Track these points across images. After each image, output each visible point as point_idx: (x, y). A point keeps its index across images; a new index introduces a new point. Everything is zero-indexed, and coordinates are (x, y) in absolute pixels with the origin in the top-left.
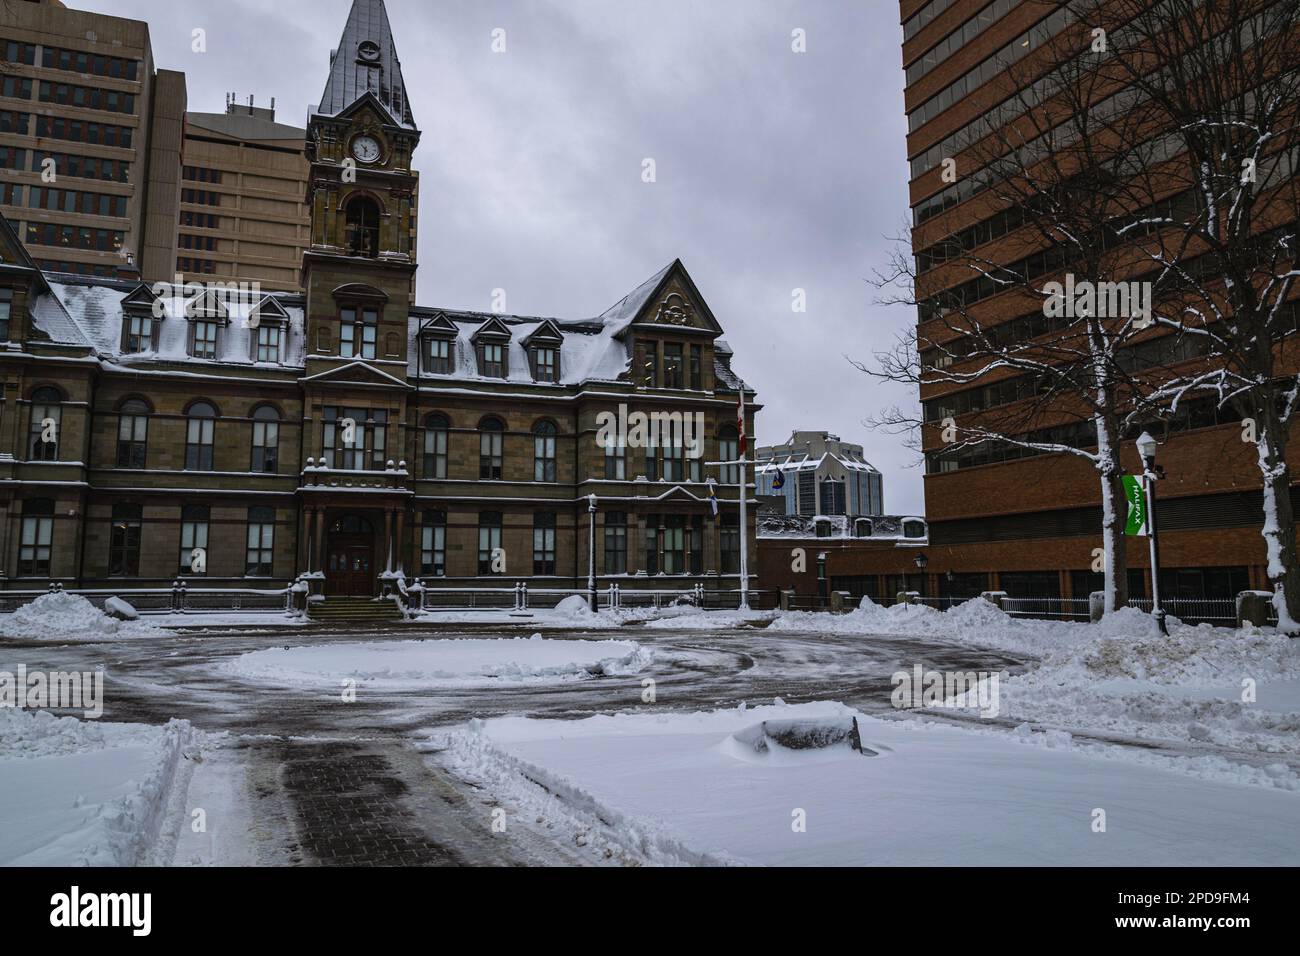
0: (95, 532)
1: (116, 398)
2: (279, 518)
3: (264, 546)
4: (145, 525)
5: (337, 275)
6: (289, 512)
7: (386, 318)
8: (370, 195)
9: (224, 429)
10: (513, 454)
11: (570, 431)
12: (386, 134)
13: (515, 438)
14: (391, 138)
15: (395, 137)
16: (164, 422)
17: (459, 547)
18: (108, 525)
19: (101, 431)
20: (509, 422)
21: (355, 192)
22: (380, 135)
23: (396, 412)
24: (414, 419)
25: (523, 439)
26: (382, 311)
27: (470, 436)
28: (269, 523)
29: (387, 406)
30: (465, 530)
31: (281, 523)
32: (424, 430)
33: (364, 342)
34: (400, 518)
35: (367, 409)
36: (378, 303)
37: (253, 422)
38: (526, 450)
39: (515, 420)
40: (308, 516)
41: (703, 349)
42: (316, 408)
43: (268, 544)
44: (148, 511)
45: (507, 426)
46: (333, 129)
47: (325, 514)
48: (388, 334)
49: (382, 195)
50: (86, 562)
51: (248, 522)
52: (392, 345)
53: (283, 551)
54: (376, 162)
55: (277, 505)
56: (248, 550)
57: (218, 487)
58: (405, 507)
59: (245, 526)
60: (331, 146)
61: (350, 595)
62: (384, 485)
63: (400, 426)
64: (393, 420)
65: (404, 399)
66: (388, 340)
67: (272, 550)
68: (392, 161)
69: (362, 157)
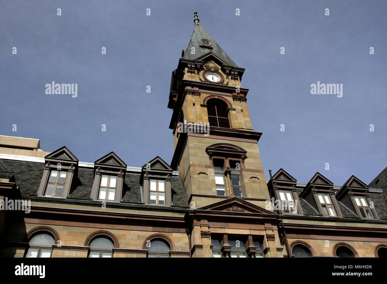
5: (207, 140)
12: (224, 71)
14: (228, 71)
16: (67, 253)
21: (210, 96)
22: (220, 72)
26: (244, 162)
29: (263, 233)
36: (240, 156)
42: (204, 234)
46: (193, 66)
48: (251, 178)
49: (228, 98)
52: (256, 186)
54: (221, 83)
60: (193, 74)
63: (278, 249)
64: (271, 245)
65: (275, 228)
66: (251, 182)
68: (230, 83)
69: (212, 81)
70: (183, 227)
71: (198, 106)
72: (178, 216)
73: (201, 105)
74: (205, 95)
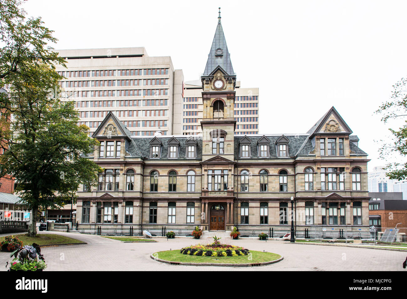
0: (145, 211)
1: (150, 171)
2: (195, 206)
4: (158, 209)
5: (211, 127)
6: (199, 203)
7: (226, 139)
8: (221, 100)
10: (271, 182)
11: (292, 173)
12: (225, 78)
13: (272, 176)
14: (227, 79)
15: (228, 78)
16: (162, 177)
17: (253, 215)
18: (148, 208)
19: (146, 181)
20: (270, 172)
23: (230, 170)
24: (237, 172)
25: (275, 177)
26: (225, 137)
27: (256, 177)
28: (193, 207)
29: (228, 168)
30: (255, 209)
31: (197, 207)
32: (241, 176)
33: (220, 148)
34: (232, 205)
35: (221, 170)
36: (224, 134)
37: (187, 176)
38: (276, 181)
39: (272, 170)
40: (203, 205)
41: (344, 139)
42: (205, 170)
43: (193, 214)
44: (159, 204)
45: (269, 173)
46: (208, 79)
47: (209, 204)
48: (227, 145)
49: (224, 99)
50: (143, 219)
51: (187, 207)
52: (229, 148)
53: (197, 216)
54: (222, 88)
55: (195, 201)
56: (187, 216)
57: (178, 197)
58: (234, 201)
59: (186, 208)
60: (208, 85)
61: (217, 230)
62: (227, 194)
63: (232, 175)
64: (230, 173)
65: (233, 166)
66: (227, 147)
67: (194, 216)
68: (227, 87)
69: (218, 87)
70: (200, 166)
71: (209, 107)
72: (198, 162)
73: (211, 106)
74: (213, 99)
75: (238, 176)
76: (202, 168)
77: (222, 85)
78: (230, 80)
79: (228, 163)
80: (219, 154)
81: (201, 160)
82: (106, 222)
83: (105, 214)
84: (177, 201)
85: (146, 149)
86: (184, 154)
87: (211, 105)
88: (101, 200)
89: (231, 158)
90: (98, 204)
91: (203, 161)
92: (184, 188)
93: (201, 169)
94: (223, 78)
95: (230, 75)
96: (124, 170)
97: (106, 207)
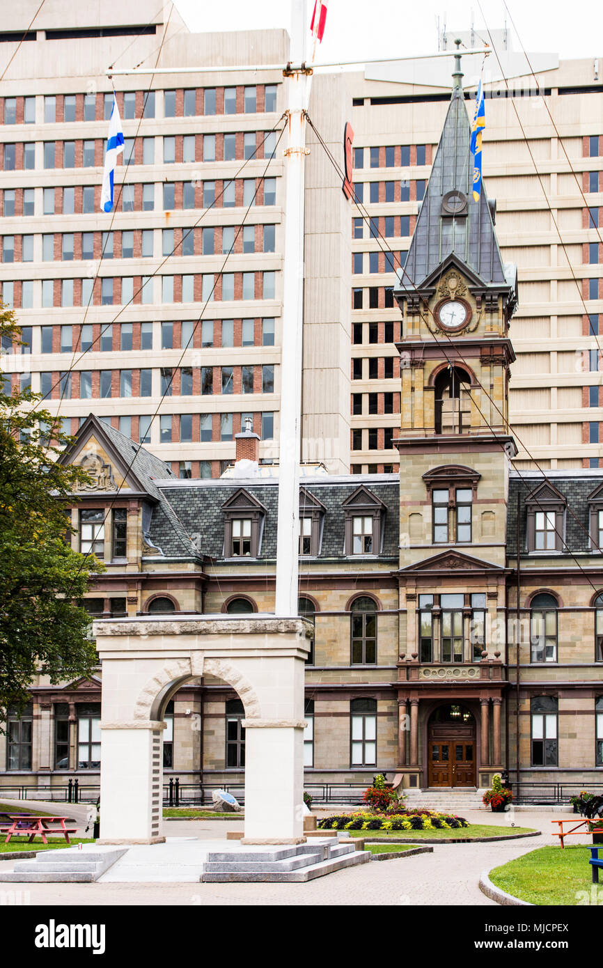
0: (211, 729)
1: (223, 600)
2: (380, 709)
3: (367, 738)
5: (427, 457)
6: (390, 703)
7: (480, 496)
8: (458, 365)
9: (324, 623)
12: (473, 295)
14: (479, 298)
15: (483, 296)
17: (573, 736)
18: (222, 721)
21: (442, 364)
22: (467, 297)
23: (493, 596)
24: (516, 600)
26: (476, 490)
28: (371, 715)
29: (485, 590)
32: (530, 612)
33: (458, 524)
34: (497, 709)
35: (464, 594)
36: (472, 481)
37: (352, 615)
40: (402, 708)
42: (410, 597)
43: (370, 735)
46: (416, 300)
47: (421, 704)
48: (482, 514)
49: (473, 363)
50: (205, 755)
51: (351, 715)
52: (488, 524)
53: (385, 742)
54: (463, 328)
55: (378, 696)
56: (352, 742)
57: (320, 682)
58: (502, 696)
59: (348, 718)
60: (417, 319)
61: (453, 786)
62: (479, 674)
63: (499, 610)
64: (491, 605)
65: (503, 582)
66: (483, 519)
67: (375, 741)
68: (482, 324)
69: (450, 325)
70: (393, 581)
71: (419, 392)
72: (386, 570)
73: (425, 389)
74: (433, 364)
75: (518, 612)
76: (398, 589)
77: (464, 317)
78: (492, 300)
79: (486, 573)
80: (454, 544)
81: (396, 562)
82: (85, 765)
83: (80, 741)
84: (319, 696)
85: (208, 527)
86: (338, 543)
87: (426, 385)
88: (68, 699)
89: (497, 558)
90: (59, 709)
91: (402, 567)
92: (340, 654)
93: (395, 590)
94: (467, 292)
95: (489, 285)
96: (139, 602)
97: (86, 718)
